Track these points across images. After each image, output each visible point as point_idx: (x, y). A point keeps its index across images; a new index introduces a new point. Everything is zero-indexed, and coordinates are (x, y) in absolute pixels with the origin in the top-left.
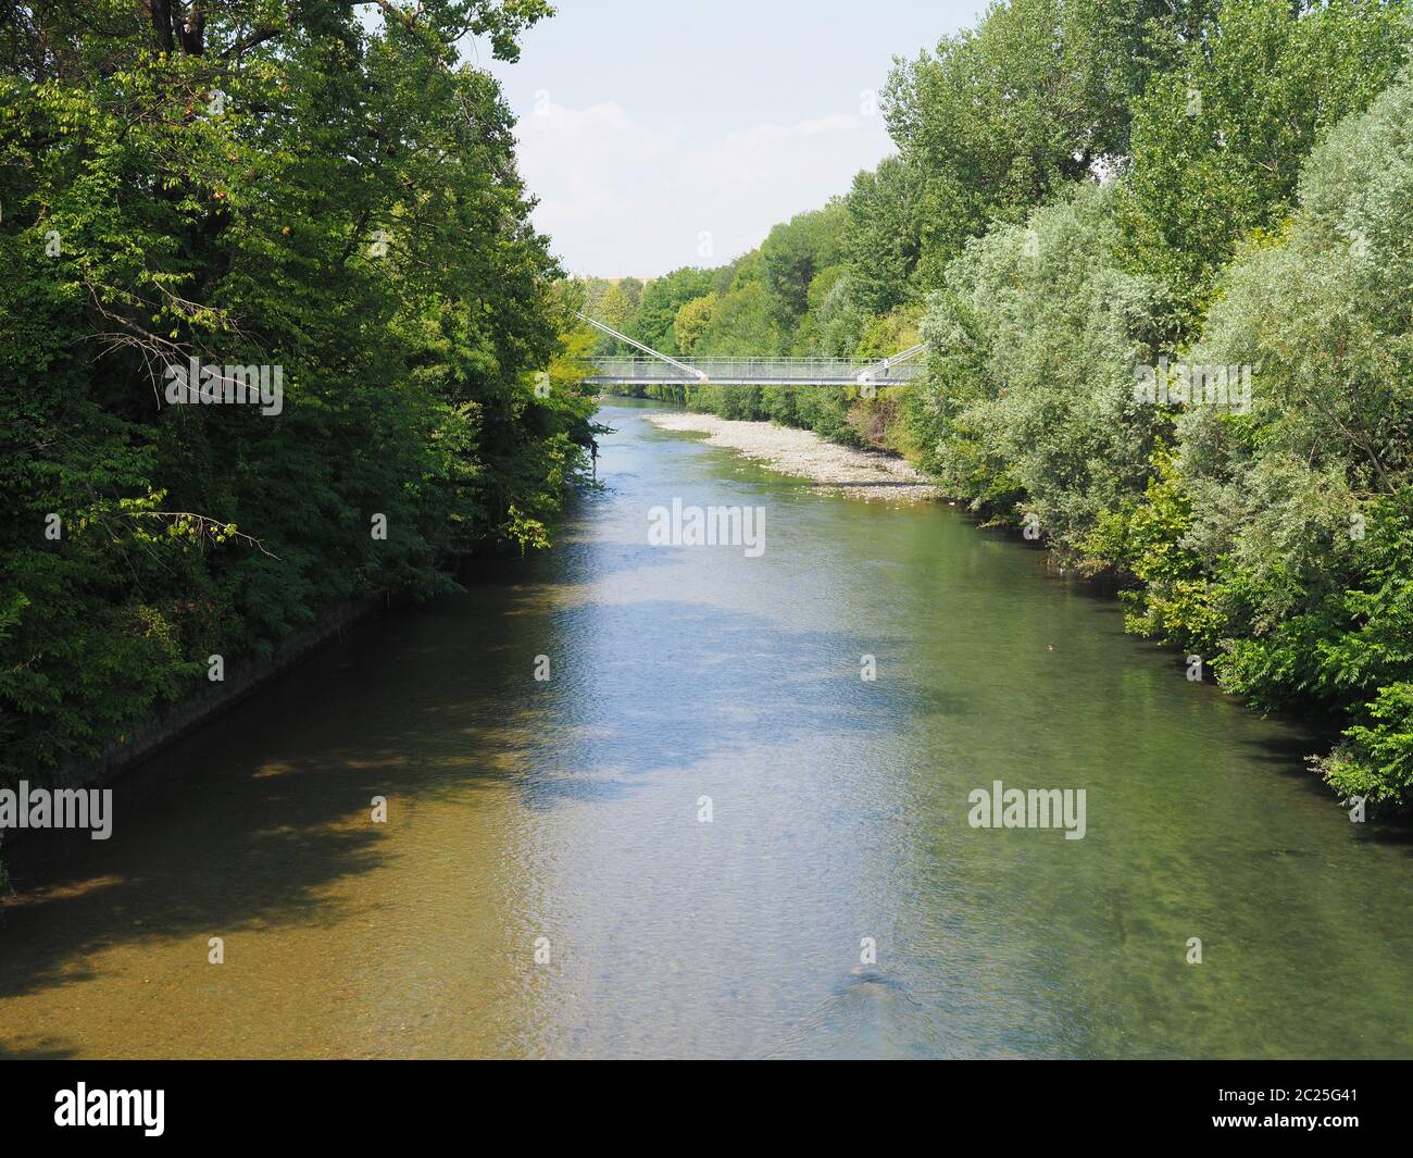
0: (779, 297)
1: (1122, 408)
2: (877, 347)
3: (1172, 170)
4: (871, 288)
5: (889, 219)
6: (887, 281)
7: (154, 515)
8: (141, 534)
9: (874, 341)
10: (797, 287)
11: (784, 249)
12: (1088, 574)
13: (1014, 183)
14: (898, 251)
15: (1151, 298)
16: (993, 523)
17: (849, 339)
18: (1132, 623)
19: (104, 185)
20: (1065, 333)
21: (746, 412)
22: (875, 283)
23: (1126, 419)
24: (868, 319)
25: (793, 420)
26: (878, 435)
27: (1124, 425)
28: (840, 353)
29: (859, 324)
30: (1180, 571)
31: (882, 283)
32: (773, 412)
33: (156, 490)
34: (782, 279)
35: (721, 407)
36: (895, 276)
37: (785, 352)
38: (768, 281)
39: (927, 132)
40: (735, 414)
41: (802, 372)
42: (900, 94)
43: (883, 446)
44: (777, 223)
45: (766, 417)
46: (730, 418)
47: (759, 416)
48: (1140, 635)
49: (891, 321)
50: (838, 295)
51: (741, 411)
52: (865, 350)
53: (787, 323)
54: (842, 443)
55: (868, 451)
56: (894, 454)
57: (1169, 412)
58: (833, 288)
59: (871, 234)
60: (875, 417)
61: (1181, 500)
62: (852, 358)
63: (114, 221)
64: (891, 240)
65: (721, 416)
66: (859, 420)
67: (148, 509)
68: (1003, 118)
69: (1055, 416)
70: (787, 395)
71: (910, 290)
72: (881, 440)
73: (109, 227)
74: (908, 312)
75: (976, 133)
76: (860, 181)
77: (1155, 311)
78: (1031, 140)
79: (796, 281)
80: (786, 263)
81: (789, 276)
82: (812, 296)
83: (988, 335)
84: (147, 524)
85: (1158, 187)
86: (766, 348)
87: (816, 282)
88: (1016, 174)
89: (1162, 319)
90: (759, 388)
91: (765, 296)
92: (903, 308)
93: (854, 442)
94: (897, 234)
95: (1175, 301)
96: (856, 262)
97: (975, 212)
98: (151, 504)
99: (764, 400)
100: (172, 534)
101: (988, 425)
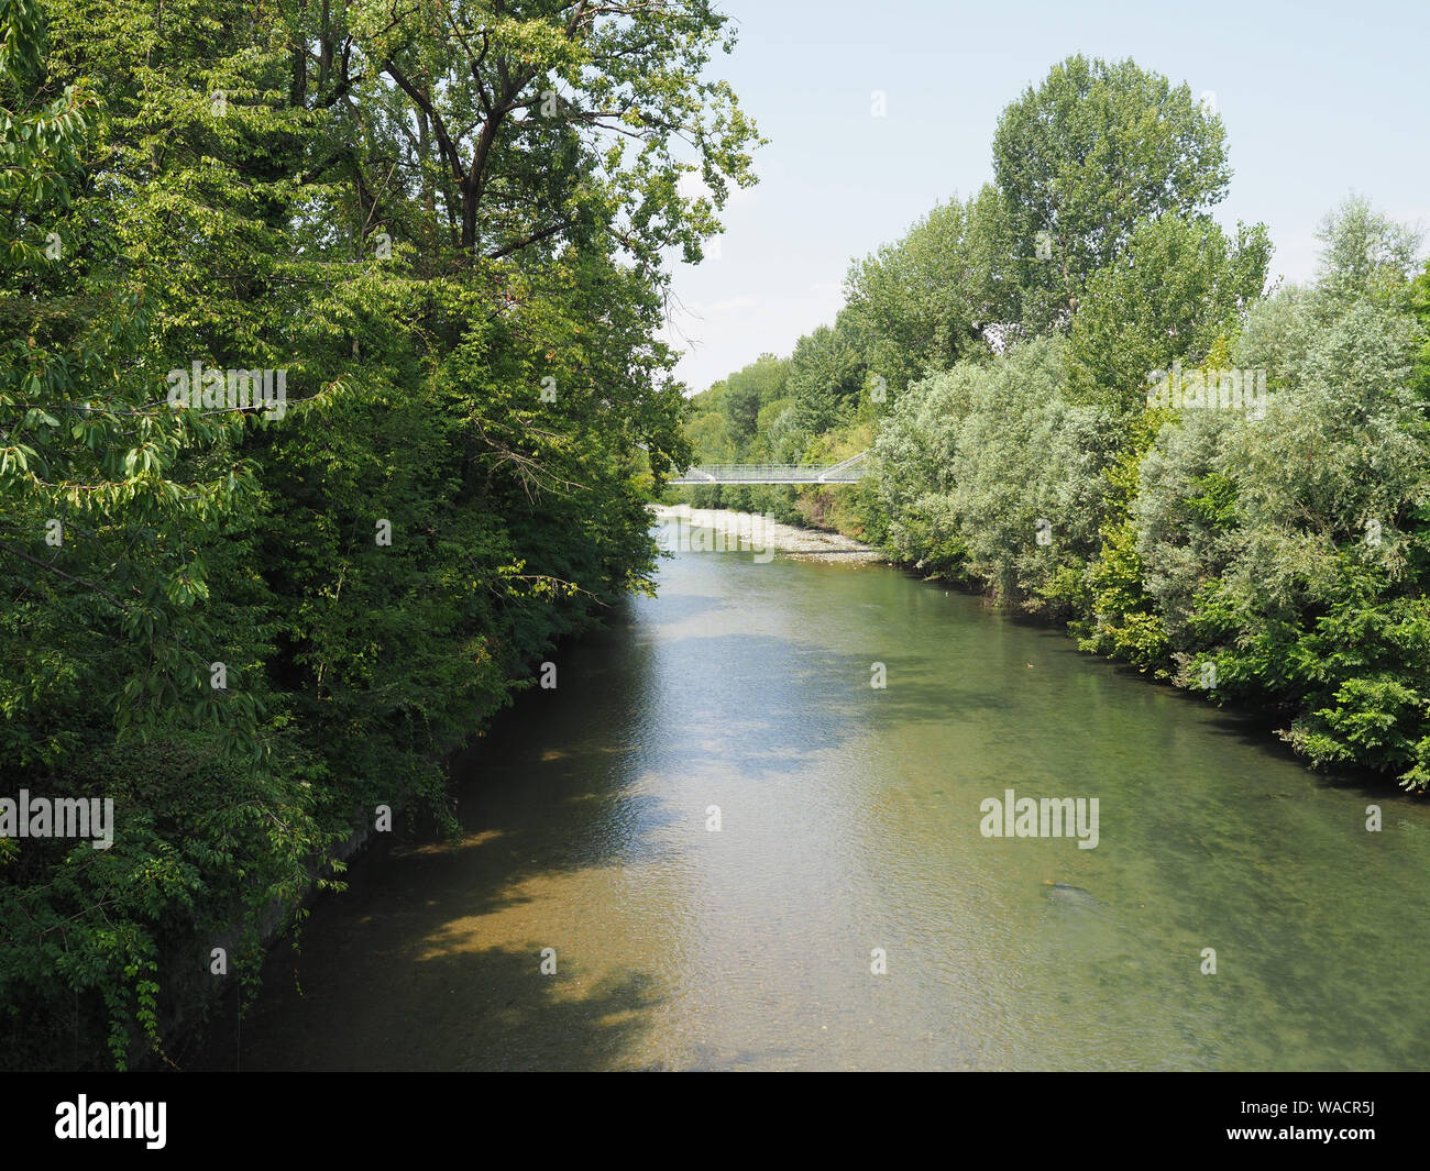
0: (735, 423)
1: (1077, 496)
2: (817, 457)
3: (1105, 335)
4: (811, 416)
5: (823, 369)
6: (822, 412)
7: (521, 577)
8: (511, 591)
9: (815, 452)
10: (748, 416)
11: (738, 390)
12: (1031, 611)
13: (937, 344)
14: (830, 390)
15: (1097, 422)
16: (933, 577)
17: (796, 451)
18: (1084, 644)
19: (477, 351)
20: (1013, 446)
21: (710, 503)
22: (814, 413)
23: (1081, 504)
24: (810, 440)
25: (746, 508)
26: (819, 518)
27: (1078, 509)
28: (790, 460)
29: (802, 442)
30: (1125, 606)
31: (819, 412)
32: (730, 503)
33: (519, 560)
34: (737, 411)
35: (692, 499)
36: (828, 408)
37: (739, 461)
38: (726, 412)
39: (875, 309)
40: (701, 504)
41: (754, 474)
42: (856, 283)
43: (824, 525)
44: (733, 371)
45: (724, 507)
46: (698, 508)
47: (718, 506)
48: (1090, 651)
49: (826, 439)
50: (784, 422)
51: (705, 503)
52: (809, 459)
53: (740, 441)
54: (788, 524)
55: (811, 528)
56: (833, 531)
57: (1112, 498)
58: (780, 416)
59: (811, 379)
60: (817, 506)
61: (1128, 558)
62: (800, 465)
63: (485, 375)
64: (824, 383)
65: (692, 506)
66: (805, 507)
67: (516, 574)
68: (927, 301)
69: (1007, 502)
70: (742, 491)
71: (839, 417)
72: (822, 521)
73: (482, 379)
74: (838, 433)
75: (912, 310)
76: (801, 343)
77: (1100, 430)
78: (949, 314)
79: (747, 412)
80: (740, 399)
81: (742, 408)
82: (760, 422)
83: (933, 448)
84: (516, 584)
85: (1098, 346)
86: (724, 458)
87: (762, 413)
88: (939, 338)
89: (1106, 436)
90: (720, 486)
91: (725, 422)
92: (833, 430)
93: (800, 523)
94: (829, 379)
95: (1113, 423)
96: (799, 398)
97: (910, 363)
98: (518, 570)
99: (724, 494)
100: (537, 590)
101: (936, 510)
